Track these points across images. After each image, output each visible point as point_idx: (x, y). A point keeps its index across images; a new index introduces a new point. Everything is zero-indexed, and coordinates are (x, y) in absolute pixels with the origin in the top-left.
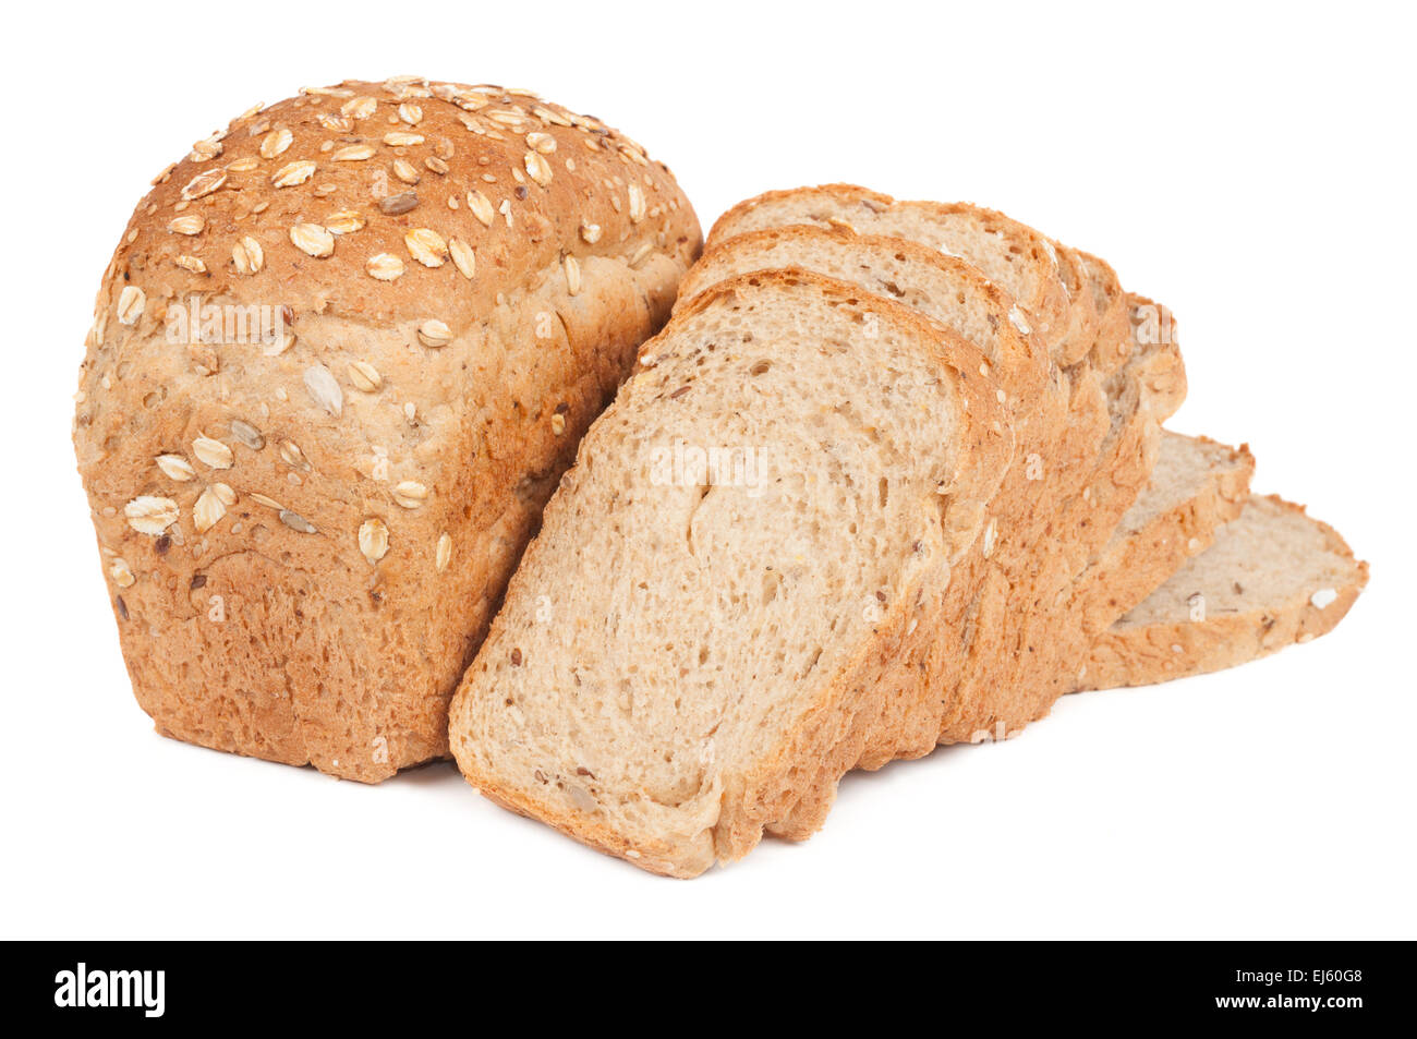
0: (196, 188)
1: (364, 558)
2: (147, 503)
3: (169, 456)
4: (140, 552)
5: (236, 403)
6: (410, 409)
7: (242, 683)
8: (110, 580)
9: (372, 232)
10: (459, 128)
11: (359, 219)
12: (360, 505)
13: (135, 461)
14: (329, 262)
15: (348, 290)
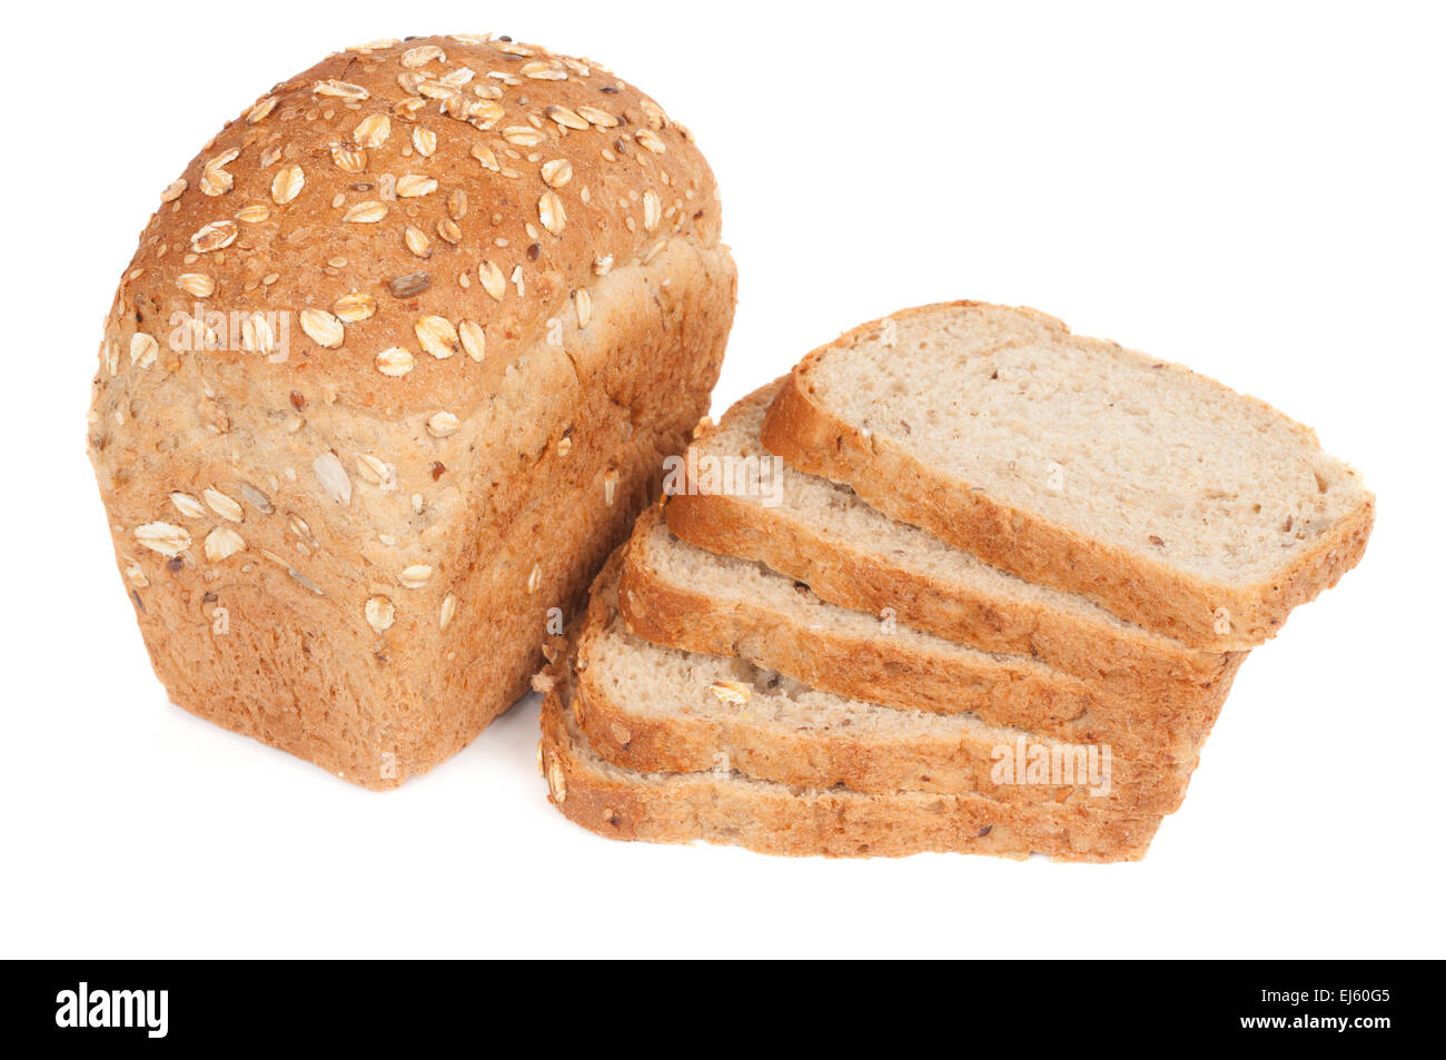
0: (204, 241)
1: (370, 627)
2: (162, 528)
3: (182, 495)
4: (154, 567)
5: (247, 468)
6: (417, 501)
7: (251, 691)
8: (127, 579)
9: (382, 320)
10: (473, 163)
11: (369, 306)
12: (368, 587)
13: (150, 495)
14: (339, 353)
15: (357, 384)
